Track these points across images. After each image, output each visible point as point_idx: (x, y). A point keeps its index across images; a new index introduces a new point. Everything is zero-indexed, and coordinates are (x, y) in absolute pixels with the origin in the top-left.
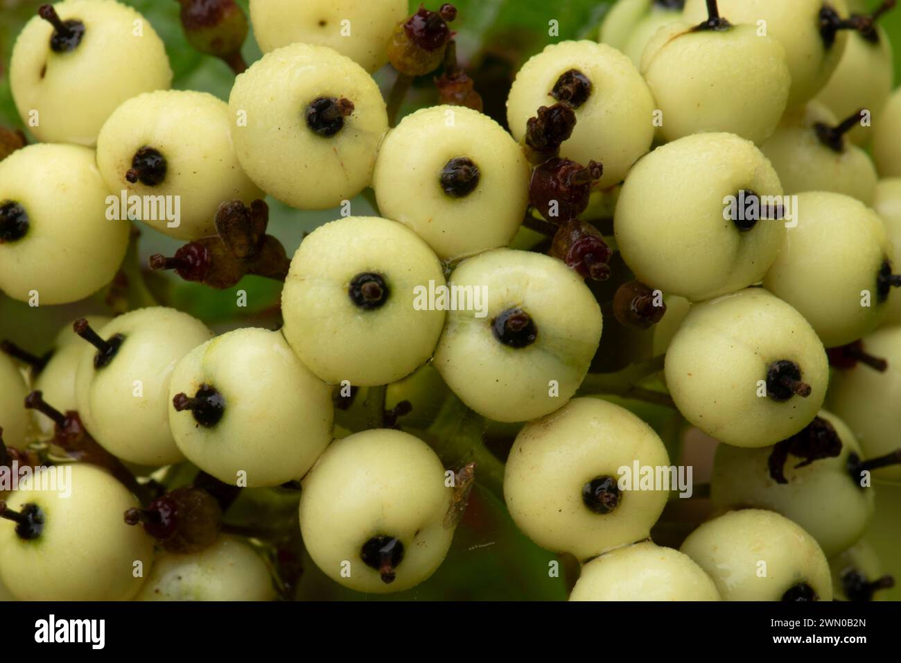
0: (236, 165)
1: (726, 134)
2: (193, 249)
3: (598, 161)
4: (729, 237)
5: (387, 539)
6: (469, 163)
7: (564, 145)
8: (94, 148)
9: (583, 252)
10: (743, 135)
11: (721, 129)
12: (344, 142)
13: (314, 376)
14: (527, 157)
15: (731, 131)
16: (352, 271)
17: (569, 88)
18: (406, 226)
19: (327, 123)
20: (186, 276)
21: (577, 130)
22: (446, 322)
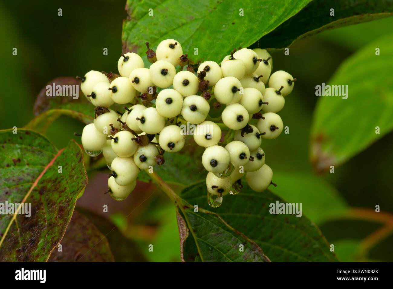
0: (151, 81)
1: (232, 77)
2: (144, 95)
3: (208, 80)
4: (231, 94)
5: (172, 143)
6: (187, 80)
7: (205, 78)
8: (129, 77)
9: (206, 96)
10: (236, 77)
11: (231, 76)
12: (167, 76)
13: (161, 116)
14: (199, 80)
15: (233, 76)
16: (166, 98)
17: (206, 69)
18: (177, 91)
19: (165, 73)
20: (142, 99)
21: (207, 75)
22: (182, 107)
